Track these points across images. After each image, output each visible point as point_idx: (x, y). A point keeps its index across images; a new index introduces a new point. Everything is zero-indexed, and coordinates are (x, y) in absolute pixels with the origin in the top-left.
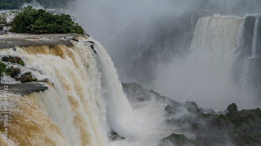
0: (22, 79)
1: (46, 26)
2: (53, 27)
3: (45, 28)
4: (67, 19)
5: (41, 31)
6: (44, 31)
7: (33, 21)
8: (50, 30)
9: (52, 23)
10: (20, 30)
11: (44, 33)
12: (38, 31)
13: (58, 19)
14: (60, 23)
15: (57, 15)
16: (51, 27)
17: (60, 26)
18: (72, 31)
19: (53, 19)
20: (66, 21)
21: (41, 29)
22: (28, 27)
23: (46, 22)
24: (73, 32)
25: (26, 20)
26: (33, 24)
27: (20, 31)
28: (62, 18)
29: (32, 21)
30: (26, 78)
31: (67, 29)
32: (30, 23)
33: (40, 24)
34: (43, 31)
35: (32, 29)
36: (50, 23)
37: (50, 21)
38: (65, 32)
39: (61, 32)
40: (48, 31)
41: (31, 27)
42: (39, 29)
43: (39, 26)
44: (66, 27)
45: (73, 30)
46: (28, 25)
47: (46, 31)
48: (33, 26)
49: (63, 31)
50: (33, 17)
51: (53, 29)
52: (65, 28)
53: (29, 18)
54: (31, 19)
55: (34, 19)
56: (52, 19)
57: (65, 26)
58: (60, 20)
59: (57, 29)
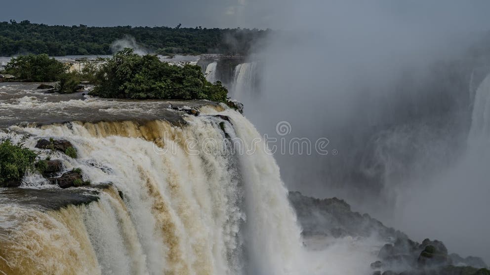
0: (63, 180)
1: (153, 86)
2: (165, 87)
3: (152, 90)
4: (193, 74)
5: (142, 95)
6: (149, 94)
7: (131, 76)
8: (160, 93)
9: (165, 81)
10: (107, 92)
11: (148, 98)
12: (138, 94)
13: (175, 74)
14: (180, 81)
15: (175, 66)
16: (162, 88)
17: (178, 86)
18: (200, 96)
19: (167, 73)
20: (190, 77)
21: (143, 91)
22: (121, 88)
23: (153, 78)
24: (203, 98)
25: (119, 74)
26: (130, 81)
27: (107, 94)
28: (183, 72)
29: (128, 75)
30: (69, 180)
31: (191, 92)
32: (126, 79)
33: (143, 82)
34: (146, 95)
35: (127, 91)
36: (161, 81)
37: (161, 76)
38: (188, 97)
39: (180, 98)
40: (155, 94)
41: (126, 87)
42: (139, 92)
43: (140, 85)
44: (189, 88)
45: (203, 94)
46: (121, 83)
47: (152, 95)
48: (129, 86)
49: (183, 95)
50: (131, 69)
51: (165, 91)
52: (189, 90)
53: (123, 71)
54: (127, 73)
55: (133, 73)
56: (165, 73)
57: (187, 86)
58: (179, 75)
59: (172, 92)
